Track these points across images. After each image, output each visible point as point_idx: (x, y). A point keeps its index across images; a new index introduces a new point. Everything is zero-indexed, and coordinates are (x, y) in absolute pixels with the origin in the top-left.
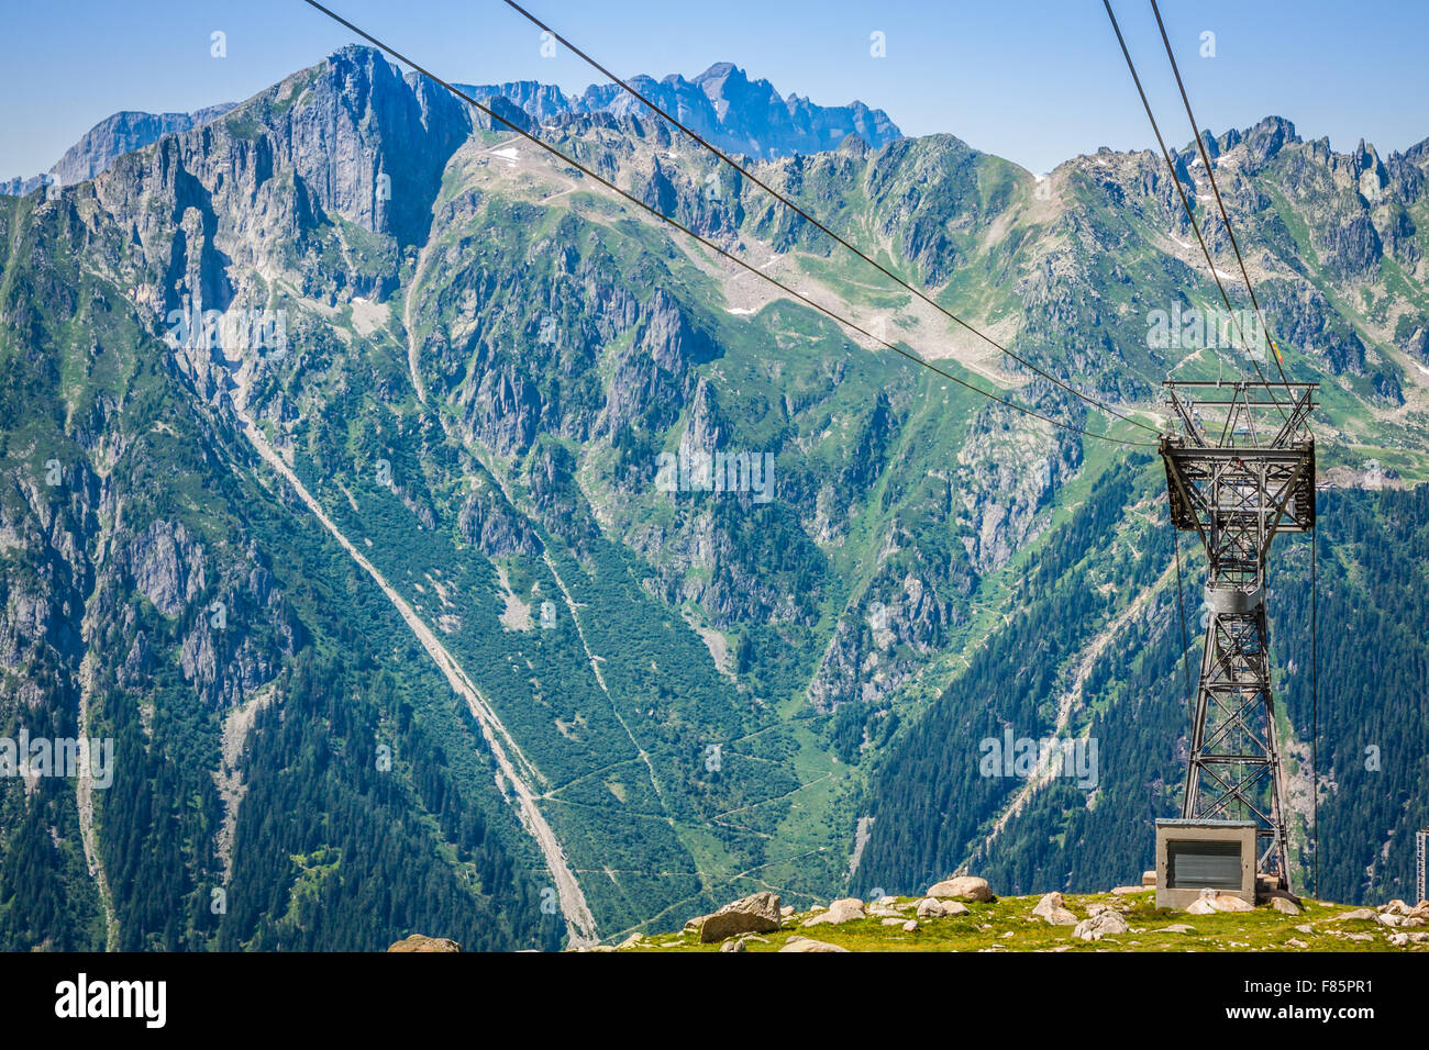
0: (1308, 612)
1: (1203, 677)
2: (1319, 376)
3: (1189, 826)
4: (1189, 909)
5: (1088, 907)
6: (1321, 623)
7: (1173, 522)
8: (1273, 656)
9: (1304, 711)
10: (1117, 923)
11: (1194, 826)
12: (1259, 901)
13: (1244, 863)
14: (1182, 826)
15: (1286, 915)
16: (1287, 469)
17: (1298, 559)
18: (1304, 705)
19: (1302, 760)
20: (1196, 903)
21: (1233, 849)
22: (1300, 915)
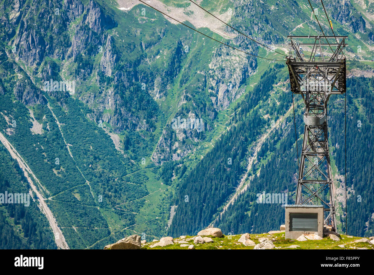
0: (344, 125)
1: (303, 150)
2: (348, 33)
3: (298, 207)
4: (298, 239)
5: (259, 239)
6: (348, 129)
7: (292, 91)
8: (330, 142)
9: (342, 163)
10: (270, 245)
11: (300, 207)
12: (324, 236)
13: (319, 221)
14: (295, 207)
15: (335, 241)
16: (335, 70)
17: (340, 105)
18: (342, 161)
19: (341, 182)
20: (301, 237)
21: (314, 216)
22: (340, 241)
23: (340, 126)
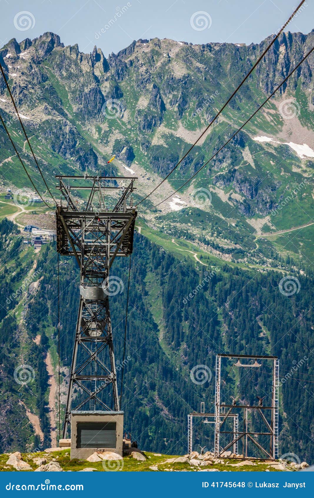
0: (68, 297)
1: (77, 334)
2: (74, 171)
3: (89, 414)
4: (88, 459)
5: (34, 460)
6: (75, 303)
7: (58, 251)
9: (66, 350)
10: (57, 468)
11: (91, 414)
12: (125, 454)
13: (117, 434)
14: (85, 415)
15: (140, 461)
19: (64, 375)
20: (92, 456)
21: (112, 426)
22: (147, 461)
23: (63, 299)
